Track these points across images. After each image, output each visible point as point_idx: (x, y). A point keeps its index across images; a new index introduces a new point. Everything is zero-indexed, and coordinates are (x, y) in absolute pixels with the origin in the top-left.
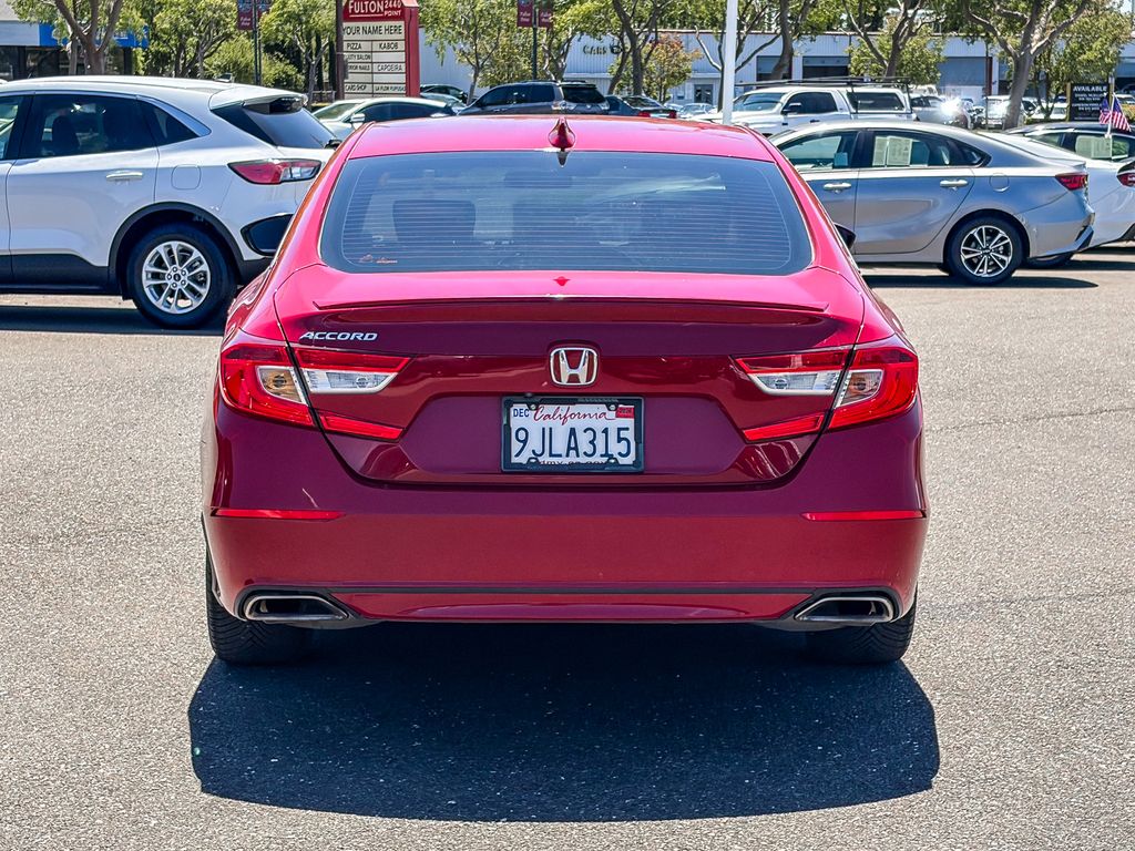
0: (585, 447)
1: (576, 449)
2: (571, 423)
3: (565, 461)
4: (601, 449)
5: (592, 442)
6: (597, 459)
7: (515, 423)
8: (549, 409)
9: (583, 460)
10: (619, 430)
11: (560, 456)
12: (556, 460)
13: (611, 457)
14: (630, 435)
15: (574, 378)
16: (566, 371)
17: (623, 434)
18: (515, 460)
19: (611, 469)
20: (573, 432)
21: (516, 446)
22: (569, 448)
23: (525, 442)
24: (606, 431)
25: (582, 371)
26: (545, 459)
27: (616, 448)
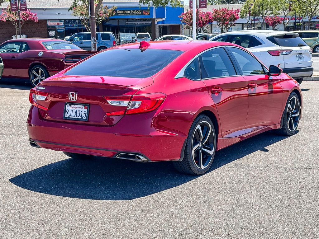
0: (78, 115)
1: (76, 115)
2: (76, 109)
3: (74, 117)
4: (80, 116)
5: (79, 114)
6: (80, 118)
7: (67, 108)
8: (73, 106)
9: (77, 117)
10: (84, 111)
11: (73, 116)
12: (73, 117)
13: (82, 117)
14: (86, 112)
15: (73, 99)
16: (71, 98)
17: (85, 112)
18: (66, 116)
19: (82, 120)
20: (76, 111)
21: (66, 113)
22: (75, 115)
23: (68, 113)
24: (82, 111)
25: (74, 98)
26: (71, 117)
27: (83, 115)
